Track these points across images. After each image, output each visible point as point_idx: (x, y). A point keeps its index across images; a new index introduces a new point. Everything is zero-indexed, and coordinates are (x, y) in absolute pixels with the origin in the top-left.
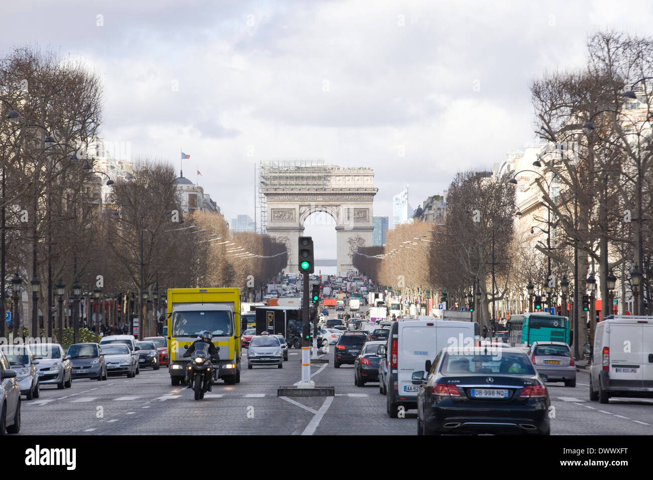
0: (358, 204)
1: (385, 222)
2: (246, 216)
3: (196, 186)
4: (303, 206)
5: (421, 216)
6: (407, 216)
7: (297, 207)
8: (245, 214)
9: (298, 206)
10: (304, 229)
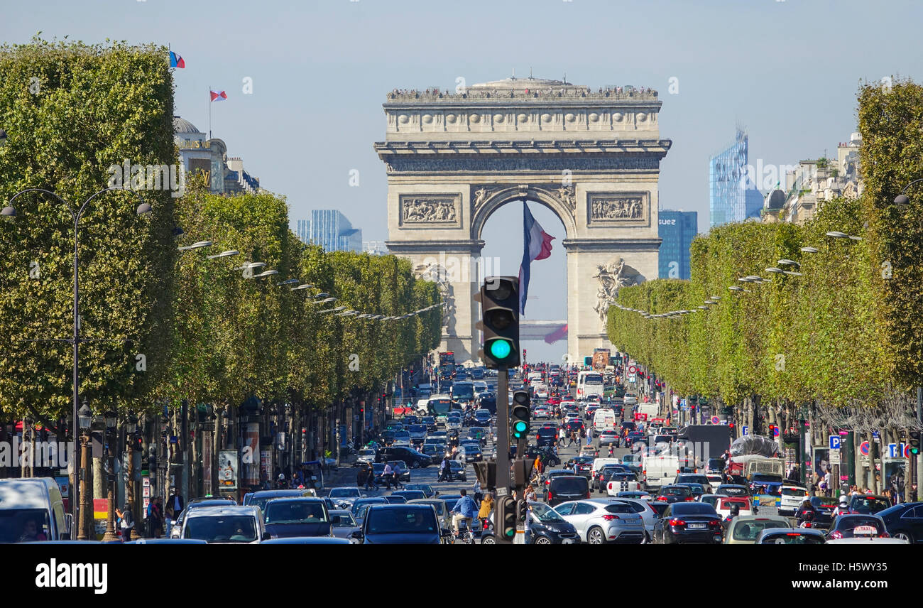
0: (621, 181)
1: (688, 225)
2: (334, 211)
3: (208, 139)
4: (480, 186)
5: (782, 211)
6: (743, 211)
7: (465, 190)
8: (331, 208)
9: (468, 187)
10: (482, 246)
